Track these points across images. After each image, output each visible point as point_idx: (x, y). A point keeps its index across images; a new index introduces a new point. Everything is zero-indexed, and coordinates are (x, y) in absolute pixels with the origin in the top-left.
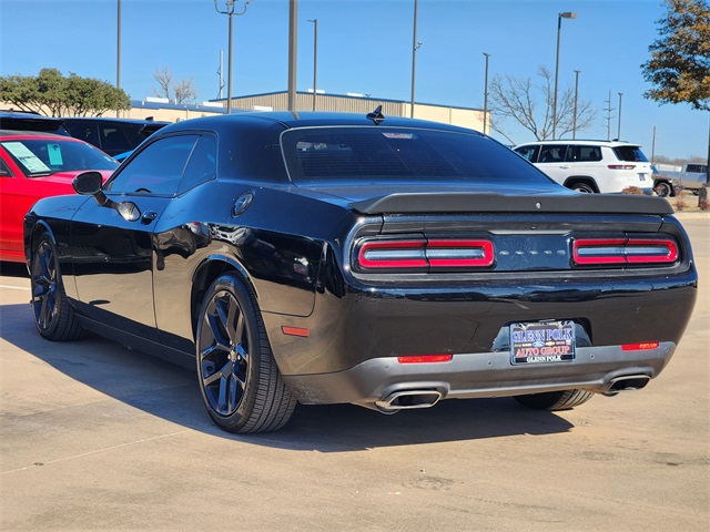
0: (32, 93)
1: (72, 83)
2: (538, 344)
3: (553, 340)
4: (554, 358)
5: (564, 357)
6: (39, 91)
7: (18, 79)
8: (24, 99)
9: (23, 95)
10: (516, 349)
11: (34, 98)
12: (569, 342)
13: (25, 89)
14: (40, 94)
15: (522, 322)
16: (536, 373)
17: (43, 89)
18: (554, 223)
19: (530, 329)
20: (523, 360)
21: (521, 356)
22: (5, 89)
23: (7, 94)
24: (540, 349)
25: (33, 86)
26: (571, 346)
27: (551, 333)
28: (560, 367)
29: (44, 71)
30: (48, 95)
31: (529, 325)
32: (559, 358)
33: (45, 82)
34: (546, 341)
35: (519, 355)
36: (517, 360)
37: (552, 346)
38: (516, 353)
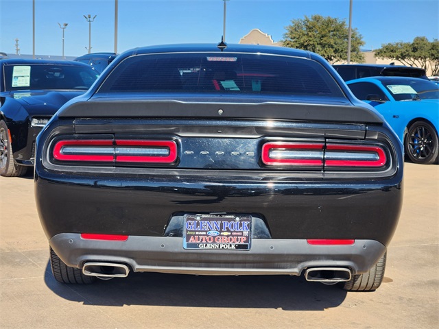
0: (407, 53)
1: (434, 46)
2: (213, 233)
3: (228, 231)
4: (228, 247)
5: (239, 247)
6: (413, 51)
7: (401, 45)
8: (403, 57)
9: (402, 54)
10: (188, 237)
11: (409, 56)
12: (246, 233)
13: (403, 50)
14: (413, 53)
16: (214, 258)
17: (415, 50)
19: (204, 219)
20: (196, 246)
21: (194, 242)
22: (392, 51)
23: (392, 54)
24: (214, 237)
25: (408, 49)
26: (247, 237)
27: (227, 224)
29: (417, 39)
30: (417, 54)
31: (204, 216)
32: (233, 247)
33: (416, 45)
34: (221, 231)
35: (192, 240)
36: (188, 245)
37: (228, 236)
38: (188, 240)
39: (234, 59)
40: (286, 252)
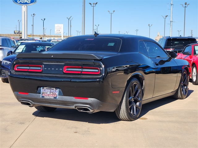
2: (48, 93)
3: (52, 93)
10: (42, 94)
12: (57, 94)
15: (45, 87)
18: (59, 61)
19: (46, 89)
20: (44, 97)
27: (52, 91)
28: (53, 100)
32: (53, 98)
34: (50, 93)
35: (43, 95)
36: (42, 97)
37: (52, 94)
38: (42, 95)
39: (93, 39)
40: (67, 101)
